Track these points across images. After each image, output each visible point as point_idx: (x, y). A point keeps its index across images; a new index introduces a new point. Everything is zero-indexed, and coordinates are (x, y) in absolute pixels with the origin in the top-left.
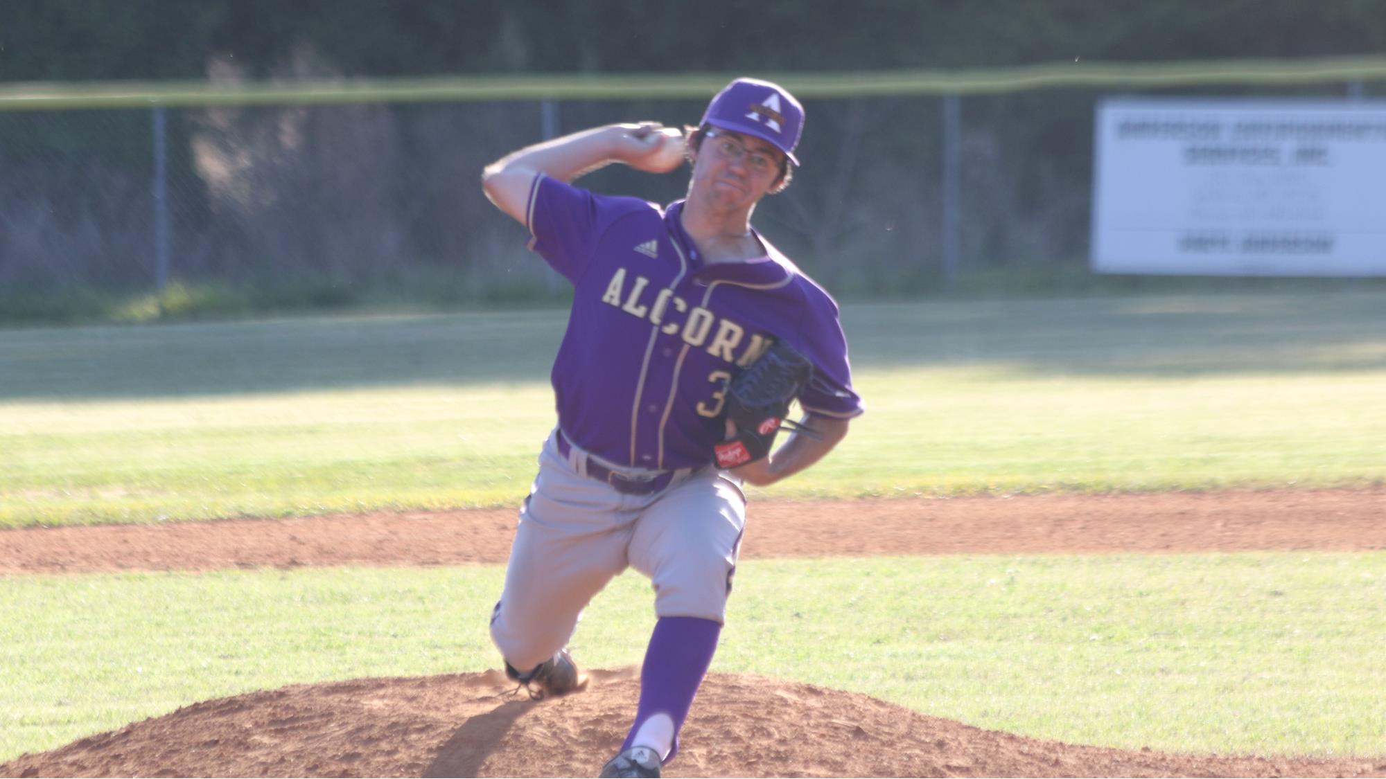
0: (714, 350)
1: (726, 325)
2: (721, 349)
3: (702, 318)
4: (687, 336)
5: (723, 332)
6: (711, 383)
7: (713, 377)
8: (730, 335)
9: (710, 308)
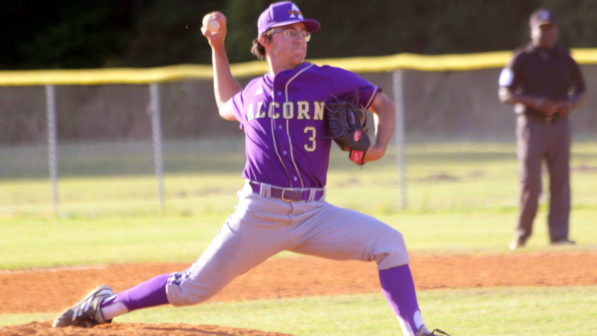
0: (300, 117)
1: (300, 104)
2: (303, 115)
3: (288, 107)
4: (285, 116)
5: (300, 108)
6: (306, 133)
7: (306, 130)
8: (304, 107)
9: (290, 100)
